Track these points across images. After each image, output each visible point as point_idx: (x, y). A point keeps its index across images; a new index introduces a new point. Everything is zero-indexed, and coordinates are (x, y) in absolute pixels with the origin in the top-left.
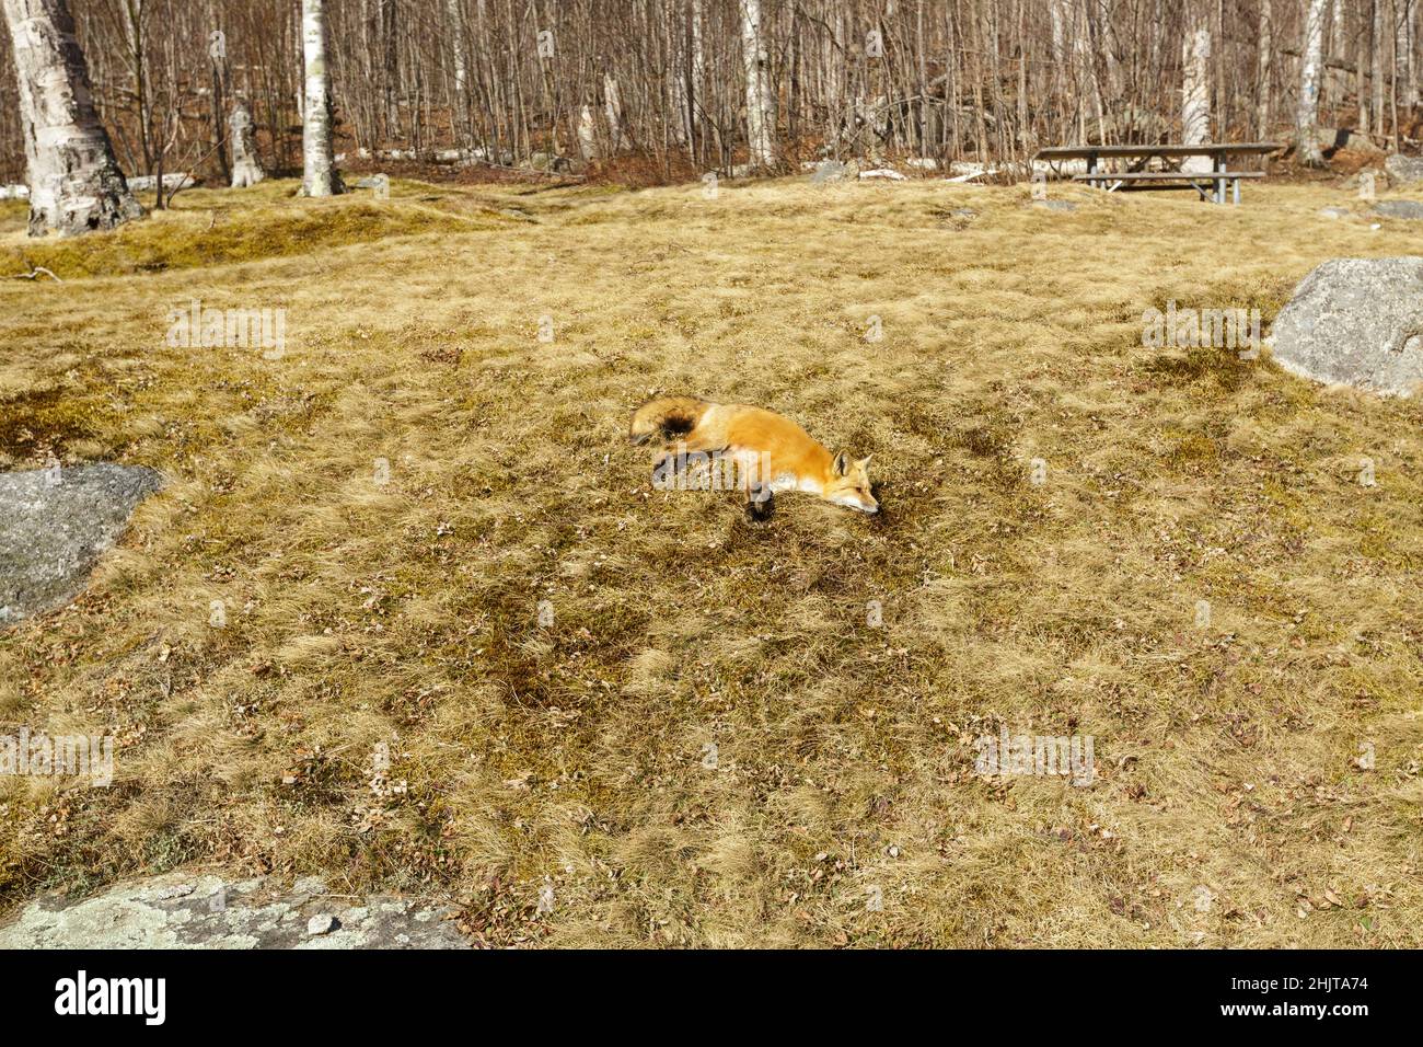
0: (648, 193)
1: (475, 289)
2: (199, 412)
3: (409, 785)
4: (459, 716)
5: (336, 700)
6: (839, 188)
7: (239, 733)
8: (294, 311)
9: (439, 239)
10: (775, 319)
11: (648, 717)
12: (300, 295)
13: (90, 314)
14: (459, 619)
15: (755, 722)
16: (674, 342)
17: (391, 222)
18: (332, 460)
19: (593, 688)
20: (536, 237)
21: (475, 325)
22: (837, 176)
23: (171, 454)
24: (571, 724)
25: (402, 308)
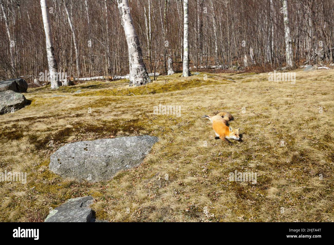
0: (261, 74)
1: (224, 98)
2: (166, 125)
3: (214, 215)
4: (226, 199)
5: (197, 192)
6: (312, 72)
7: (176, 198)
8: (184, 103)
9: (214, 86)
10: (300, 105)
11: (273, 205)
12: (185, 99)
13: (142, 103)
14: (224, 176)
15: (303, 210)
16: (274, 111)
17: (203, 82)
18: (194, 136)
19: (258, 196)
20: (236, 85)
21: (225, 106)
22: (311, 69)
23: (160, 134)
24: (253, 204)
25: (207, 102)
